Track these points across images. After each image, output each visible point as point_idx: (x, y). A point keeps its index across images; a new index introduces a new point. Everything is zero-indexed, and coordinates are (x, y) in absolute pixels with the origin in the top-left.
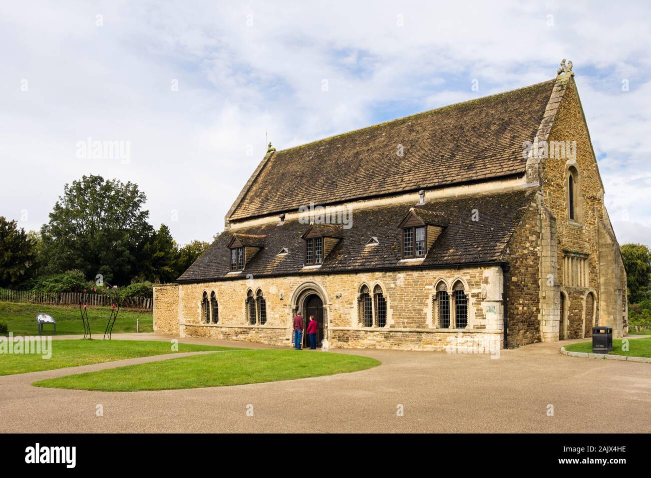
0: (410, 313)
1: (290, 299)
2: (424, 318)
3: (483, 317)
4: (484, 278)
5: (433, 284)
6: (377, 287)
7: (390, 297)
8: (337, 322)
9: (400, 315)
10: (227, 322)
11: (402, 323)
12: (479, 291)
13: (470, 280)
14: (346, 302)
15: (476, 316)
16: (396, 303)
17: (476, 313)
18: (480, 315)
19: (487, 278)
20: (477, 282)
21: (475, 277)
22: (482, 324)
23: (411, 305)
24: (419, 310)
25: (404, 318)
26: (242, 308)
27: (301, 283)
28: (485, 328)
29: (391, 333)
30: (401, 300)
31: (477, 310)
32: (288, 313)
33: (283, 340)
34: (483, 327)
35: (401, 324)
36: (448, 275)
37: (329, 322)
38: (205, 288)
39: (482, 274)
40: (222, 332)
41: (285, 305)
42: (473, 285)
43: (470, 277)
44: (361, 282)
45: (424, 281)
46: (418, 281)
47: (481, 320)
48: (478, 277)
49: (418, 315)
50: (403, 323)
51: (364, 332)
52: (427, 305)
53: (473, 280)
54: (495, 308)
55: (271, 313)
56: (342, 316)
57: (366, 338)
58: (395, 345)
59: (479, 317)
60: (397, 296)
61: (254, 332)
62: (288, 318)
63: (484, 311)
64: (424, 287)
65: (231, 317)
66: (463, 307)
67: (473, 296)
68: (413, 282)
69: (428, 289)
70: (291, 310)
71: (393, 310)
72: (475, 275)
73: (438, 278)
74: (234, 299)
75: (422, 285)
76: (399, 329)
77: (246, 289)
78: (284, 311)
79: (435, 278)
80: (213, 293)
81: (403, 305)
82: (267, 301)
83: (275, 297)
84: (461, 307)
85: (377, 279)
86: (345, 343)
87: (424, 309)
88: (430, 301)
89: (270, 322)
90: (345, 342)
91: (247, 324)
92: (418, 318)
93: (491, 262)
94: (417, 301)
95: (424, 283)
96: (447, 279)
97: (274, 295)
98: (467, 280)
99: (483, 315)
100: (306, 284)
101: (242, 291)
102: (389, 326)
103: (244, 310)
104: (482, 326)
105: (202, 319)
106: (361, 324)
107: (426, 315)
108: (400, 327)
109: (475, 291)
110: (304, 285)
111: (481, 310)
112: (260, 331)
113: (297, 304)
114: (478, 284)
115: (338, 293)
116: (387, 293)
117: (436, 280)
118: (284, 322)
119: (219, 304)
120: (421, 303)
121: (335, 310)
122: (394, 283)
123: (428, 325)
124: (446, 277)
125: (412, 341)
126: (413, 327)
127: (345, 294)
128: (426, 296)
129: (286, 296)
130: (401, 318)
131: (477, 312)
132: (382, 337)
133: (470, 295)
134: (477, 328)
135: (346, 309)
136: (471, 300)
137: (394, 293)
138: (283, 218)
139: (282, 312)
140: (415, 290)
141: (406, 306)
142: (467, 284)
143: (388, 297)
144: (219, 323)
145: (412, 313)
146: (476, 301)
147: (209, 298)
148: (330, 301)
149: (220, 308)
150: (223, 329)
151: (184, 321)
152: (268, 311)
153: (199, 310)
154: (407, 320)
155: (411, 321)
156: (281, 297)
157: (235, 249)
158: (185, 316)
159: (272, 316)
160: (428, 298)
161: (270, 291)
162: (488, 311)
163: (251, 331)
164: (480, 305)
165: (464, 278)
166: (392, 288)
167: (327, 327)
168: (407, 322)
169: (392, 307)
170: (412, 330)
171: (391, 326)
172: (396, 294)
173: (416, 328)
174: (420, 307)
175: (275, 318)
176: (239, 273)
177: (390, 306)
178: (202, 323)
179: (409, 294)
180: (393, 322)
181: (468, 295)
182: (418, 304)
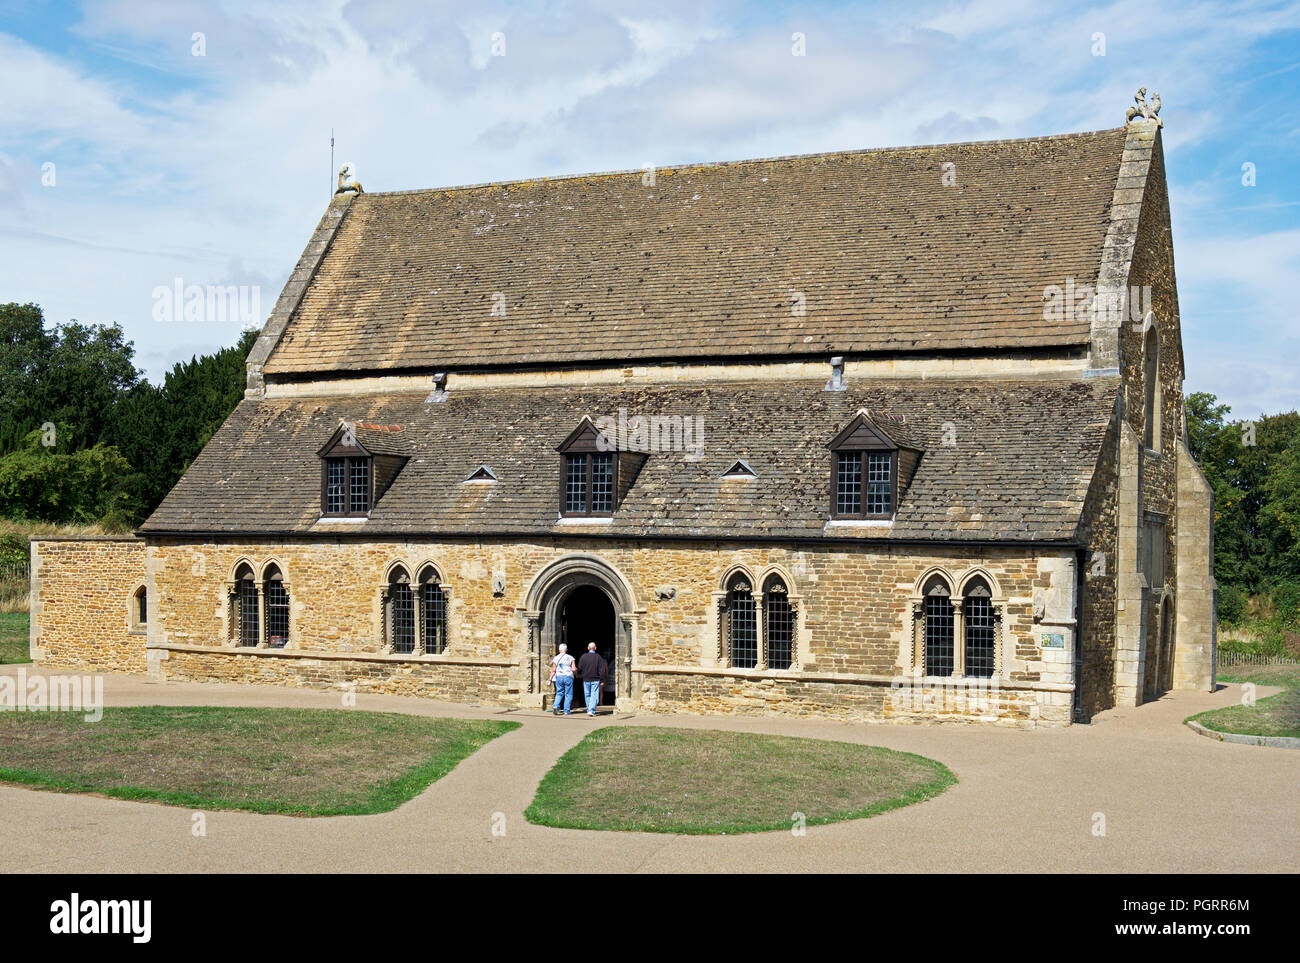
0: (858, 640)
1: (523, 595)
2: (892, 653)
3: (1034, 656)
4: (1039, 574)
5: (917, 580)
6: (774, 579)
7: (806, 603)
8: (658, 653)
9: (830, 644)
10: (321, 646)
11: (836, 661)
12: (1027, 601)
13: (1005, 576)
14: (686, 608)
15: (1018, 653)
16: (821, 618)
17: (1018, 647)
18: (1028, 650)
19: (1046, 576)
20: (1024, 582)
21: (1017, 571)
22: (1032, 670)
23: (858, 624)
24: (879, 635)
25: (840, 652)
26: (371, 611)
27: (557, 559)
28: (1038, 679)
29: (806, 685)
30: (834, 611)
31: (1020, 641)
32: (516, 627)
33: (498, 692)
34: (1036, 677)
35: (834, 663)
36: (954, 562)
37: (635, 652)
38: (245, 556)
39: (1035, 566)
40: (300, 669)
41: (508, 609)
42: (1014, 588)
43: (1007, 571)
44: (730, 566)
45: (893, 573)
46: (880, 572)
47: (1029, 662)
48: (1026, 571)
49: (877, 646)
50: (839, 662)
51: (733, 679)
52: (899, 625)
53: (1013, 578)
54: (1062, 638)
55: (463, 625)
56: (674, 640)
57: (738, 692)
58: (815, 709)
59: (1025, 657)
60: (823, 603)
61: (408, 671)
62: (515, 640)
63: (1038, 643)
64: (894, 586)
65: (333, 631)
66: (983, 631)
67: (1012, 610)
68: (866, 572)
69: (904, 591)
70: (526, 620)
71: (813, 633)
72: (1019, 566)
73: (928, 567)
74: (345, 588)
75: (890, 580)
76: (830, 676)
77: (387, 564)
78: (506, 623)
79: (921, 568)
80: (272, 569)
81: (840, 621)
82: (451, 597)
83: (476, 588)
84: (977, 631)
85: (773, 561)
86: (681, 703)
87: (892, 634)
88: (906, 617)
89: (459, 647)
90: (680, 700)
91: (385, 652)
92: (879, 652)
93: (1056, 543)
94: (875, 615)
95: (895, 578)
96: (951, 571)
97: (473, 582)
98: (998, 575)
99: (1035, 653)
100: (570, 562)
101: (374, 568)
102: (801, 667)
103: (376, 617)
104: (1031, 674)
105: (231, 636)
106: (725, 660)
107: (896, 647)
108: (832, 671)
109: (1018, 601)
110: (565, 563)
111: (1031, 641)
112: (427, 668)
113: (543, 608)
114: (1024, 587)
115: (666, 589)
116: (799, 593)
117: (923, 571)
118: (502, 648)
119: (292, 598)
120: (885, 619)
121: (656, 625)
122: (817, 572)
123: (901, 668)
124: (950, 568)
125: (859, 703)
126: (863, 672)
127: (684, 591)
128: (900, 605)
129: (509, 586)
130: (834, 650)
131: (1020, 645)
132: (781, 693)
133: (1005, 609)
134: (1020, 679)
135: (686, 625)
136: (1009, 620)
137: (817, 593)
138: (441, 385)
139: (498, 624)
140: (869, 591)
141: (846, 624)
142: (998, 584)
143: (801, 602)
144: (292, 647)
145: (863, 641)
146: (1019, 621)
147: (259, 581)
148: (640, 605)
149: (296, 608)
150: (304, 663)
151: (164, 639)
152: (455, 621)
153: (223, 612)
154: (847, 656)
155: (860, 658)
156: (496, 589)
157: (339, 460)
158: (169, 624)
159: (467, 633)
160: (904, 610)
161: (463, 573)
162: (1046, 645)
163: (398, 669)
164: (1029, 630)
165: (992, 572)
166: (812, 583)
167: (629, 665)
168: (847, 661)
169: (809, 626)
170: (862, 677)
171: (809, 668)
172: (822, 597)
173: (872, 673)
174: (882, 628)
175: (477, 640)
176: (355, 523)
177: (806, 623)
178: (230, 646)
179: (855, 599)
180: (812, 659)
181: (999, 608)
182: (878, 620)
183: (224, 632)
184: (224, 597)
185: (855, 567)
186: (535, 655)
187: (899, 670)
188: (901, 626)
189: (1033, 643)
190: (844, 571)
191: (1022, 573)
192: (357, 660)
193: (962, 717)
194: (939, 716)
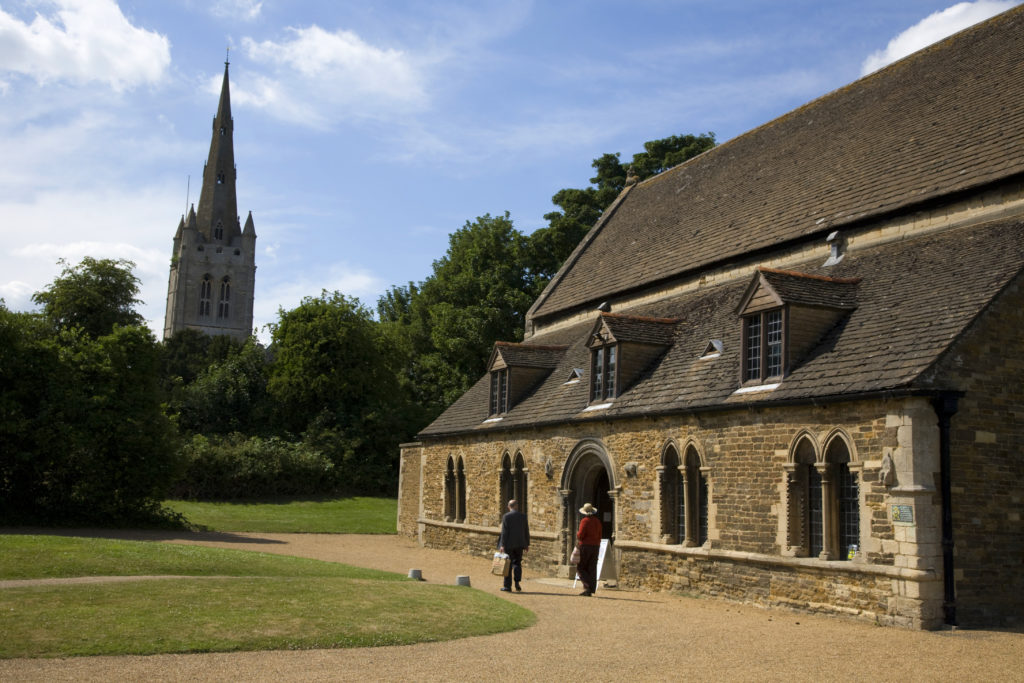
0: (748, 515)
1: (559, 476)
2: (773, 529)
3: (888, 533)
4: (887, 431)
5: (790, 445)
7: (713, 475)
8: (628, 528)
9: (729, 519)
10: (476, 521)
12: (879, 463)
13: (860, 436)
14: (642, 484)
15: (873, 529)
16: (723, 491)
17: (873, 522)
18: (885, 530)
19: (894, 433)
20: (874, 442)
22: (887, 551)
23: (748, 496)
24: (763, 509)
25: (736, 527)
26: (496, 492)
27: (578, 443)
28: (891, 563)
29: (715, 563)
30: (732, 483)
31: (875, 515)
32: (557, 504)
33: (550, 563)
34: (888, 559)
35: (732, 540)
36: (818, 423)
37: (617, 527)
38: (451, 452)
39: (884, 423)
40: (469, 540)
41: (553, 488)
42: (868, 449)
44: (666, 442)
45: (772, 439)
46: (763, 439)
47: (884, 540)
48: (876, 428)
49: (763, 521)
50: (735, 538)
51: (670, 556)
52: (777, 498)
53: (866, 438)
54: (910, 511)
55: (534, 503)
56: (637, 515)
57: (674, 569)
58: (722, 590)
59: (880, 534)
60: (724, 474)
62: (557, 516)
63: (890, 518)
64: (773, 453)
65: (481, 509)
67: (871, 476)
68: (753, 440)
69: (781, 458)
70: (562, 498)
71: (719, 507)
73: (797, 430)
75: (769, 448)
76: (730, 554)
77: (502, 455)
78: (552, 501)
79: (792, 431)
80: (460, 461)
81: (736, 495)
82: (529, 479)
83: (540, 470)
85: (690, 433)
87: (772, 507)
88: (782, 488)
92: (764, 529)
94: (760, 486)
95: (773, 444)
96: (815, 434)
97: (538, 465)
98: (854, 435)
99: (888, 529)
100: (584, 445)
101: (497, 457)
102: (711, 543)
103: (498, 497)
104: (886, 556)
105: (446, 513)
106: (665, 537)
107: (776, 522)
108: (731, 548)
109: (870, 464)
110: (581, 446)
111: (884, 514)
113: (572, 487)
114: (875, 447)
115: (630, 465)
116: (708, 465)
117: (794, 435)
118: (551, 523)
119: (467, 483)
120: (767, 492)
121: (627, 501)
122: (720, 442)
123: (779, 547)
125: (751, 585)
126: (752, 550)
127: (641, 467)
128: (777, 475)
130: (733, 526)
131: (875, 519)
132: (699, 571)
133: (860, 476)
134: (876, 562)
135: (643, 501)
136: (865, 488)
137: (720, 465)
139: (549, 502)
140: (755, 459)
141: (740, 497)
142: (854, 447)
143: (709, 475)
144: (467, 521)
145: (751, 515)
146: (873, 490)
147: (456, 469)
148: (619, 482)
149: (468, 491)
153: (443, 496)
154: (740, 532)
158: (426, 504)
159: (536, 510)
160: (780, 481)
161: (533, 457)
162: (896, 520)
164: (882, 502)
166: (716, 455)
168: (742, 538)
169: (715, 500)
170: (751, 555)
171: (715, 545)
172: (723, 468)
173: (758, 552)
174: (766, 502)
175: (540, 516)
177: (714, 497)
178: (445, 521)
179: (746, 470)
180: (717, 535)
181: (856, 474)
182: (762, 493)
183: (444, 510)
184: (443, 483)
185: (745, 434)
186: (567, 530)
187: (776, 550)
188: (779, 498)
189: (886, 517)
190: (738, 440)
191: (874, 431)
193: (828, 606)
194: (813, 605)
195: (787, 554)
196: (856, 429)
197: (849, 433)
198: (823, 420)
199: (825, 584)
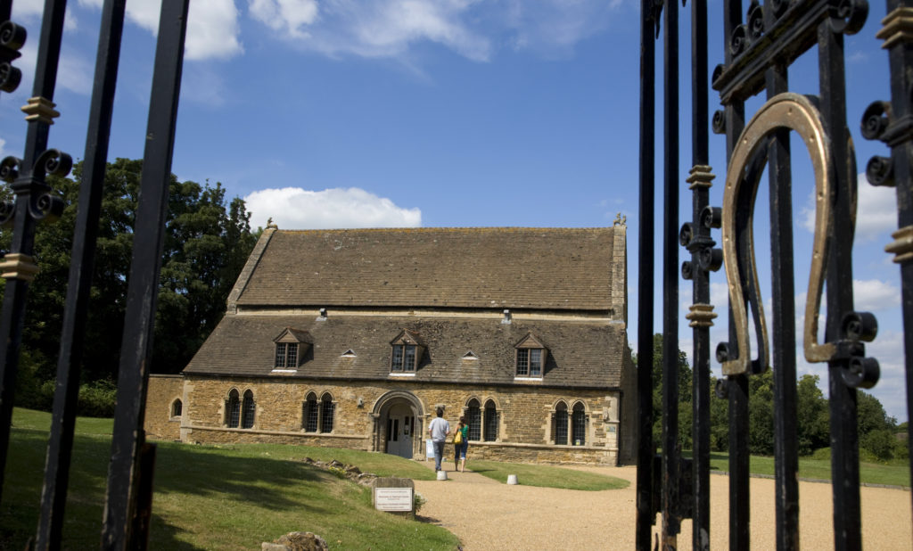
0: (527, 429)
1: (372, 407)
2: (542, 434)
3: (603, 436)
4: (605, 402)
5: (553, 403)
6: (490, 402)
7: (504, 412)
9: (515, 430)
10: (270, 428)
12: (600, 412)
13: (591, 402)
15: (596, 434)
16: (511, 419)
17: (595, 432)
18: (601, 434)
19: (607, 403)
20: (599, 405)
22: (602, 442)
23: (527, 422)
24: (536, 427)
25: (519, 434)
26: (297, 412)
27: (389, 391)
29: (503, 448)
30: (517, 416)
31: (597, 430)
32: (367, 421)
34: (603, 445)
35: (516, 439)
36: (569, 396)
37: (424, 433)
38: (235, 386)
39: (604, 399)
40: (259, 439)
41: (364, 413)
42: (595, 407)
43: (592, 400)
44: (470, 396)
45: (543, 400)
46: (537, 400)
47: (601, 438)
49: (536, 431)
50: (518, 438)
52: (545, 423)
53: (594, 403)
54: (613, 429)
55: (341, 420)
58: (507, 459)
59: (599, 436)
60: (512, 412)
61: (313, 440)
62: (367, 427)
63: (605, 430)
64: (543, 406)
65: (277, 421)
66: (580, 425)
67: (594, 416)
68: (531, 400)
69: (548, 408)
70: (373, 418)
71: (507, 425)
72: (597, 399)
73: (557, 398)
74: (285, 402)
75: (541, 404)
76: (514, 444)
77: (306, 392)
78: (363, 419)
79: (554, 398)
80: (248, 392)
81: (519, 420)
82: (337, 407)
83: (349, 403)
84: (578, 425)
85: (490, 394)
87: (542, 426)
88: (549, 419)
89: (338, 430)
91: (302, 432)
92: (536, 434)
93: (612, 389)
94: (535, 418)
95: (544, 402)
97: (348, 401)
98: (588, 402)
100: (395, 393)
101: (300, 393)
102: (501, 440)
103: (299, 415)
105: (225, 422)
107: (544, 432)
108: (515, 442)
109: (595, 412)
110: (392, 393)
111: (602, 430)
112: (323, 439)
113: (381, 412)
114: (599, 407)
116: (501, 408)
117: (555, 400)
118: (361, 431)
119: (258, 406)
120: (539, 420)
122: (509, 399)
124: (567, 399)
125: (526, 456)
126: (529, 443)
127: (449, 407)
128: (545, 414)
129: (366, 403)
130: (516, 433)
132: (492, 451)
133: (591, 416)
134: (597, 445)
136: (592, 420)
137: (509, 408)
138: (324, 314)
139: (359, 420)
140: (532, 408)
141: (522, 422)
142: (588, 406)
143: (502, 412)
144: (255, 428)
145: (529, 429)
146: (597, 421)
147: (241, 398)
148: (427, 412)
149: (259, 410)
150: (262, 436)
151: (190, 424)
152: (338, 418)
153: (222, 412)
154: (521, 436)
155: (527, 437)
156: (359, 403)
157: (284, 344)
158: (192, 416)
159: (343, 423)
160: (547, 416)
161: (343, 396)
162: (608, 431)
163: (308, 439)
164: (601, 425)
165: (586, 400)
166: (507, 404)
167: (421, 439)
168: (522, 438)
169: (505, 422)
170: (529, 445)
171: (504, 441)
172: (512, 410)
173: (533, 443)
174: (538, 424)
175: (348, 427)
176: (291, 372)
178: (225, 428)
179: (526, 411)
180: (506, 437)
181: (588, 416)
182: (536, 420)
183: (222, 420)
184: (222, 404)
186: (376, 434)
187: (545, 442)
190: (521, 399)
191: (598, 401)
192: (289, 435)
193: (571, 462)
194: (562, 462)
195: (551, 443)
196: (589, 400)
197: (586, 401)
198: (572, 395)
199: (569, 454)
